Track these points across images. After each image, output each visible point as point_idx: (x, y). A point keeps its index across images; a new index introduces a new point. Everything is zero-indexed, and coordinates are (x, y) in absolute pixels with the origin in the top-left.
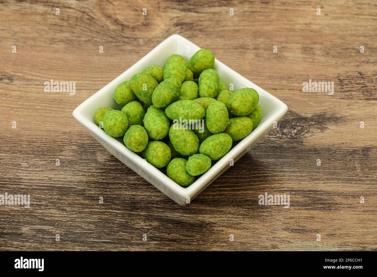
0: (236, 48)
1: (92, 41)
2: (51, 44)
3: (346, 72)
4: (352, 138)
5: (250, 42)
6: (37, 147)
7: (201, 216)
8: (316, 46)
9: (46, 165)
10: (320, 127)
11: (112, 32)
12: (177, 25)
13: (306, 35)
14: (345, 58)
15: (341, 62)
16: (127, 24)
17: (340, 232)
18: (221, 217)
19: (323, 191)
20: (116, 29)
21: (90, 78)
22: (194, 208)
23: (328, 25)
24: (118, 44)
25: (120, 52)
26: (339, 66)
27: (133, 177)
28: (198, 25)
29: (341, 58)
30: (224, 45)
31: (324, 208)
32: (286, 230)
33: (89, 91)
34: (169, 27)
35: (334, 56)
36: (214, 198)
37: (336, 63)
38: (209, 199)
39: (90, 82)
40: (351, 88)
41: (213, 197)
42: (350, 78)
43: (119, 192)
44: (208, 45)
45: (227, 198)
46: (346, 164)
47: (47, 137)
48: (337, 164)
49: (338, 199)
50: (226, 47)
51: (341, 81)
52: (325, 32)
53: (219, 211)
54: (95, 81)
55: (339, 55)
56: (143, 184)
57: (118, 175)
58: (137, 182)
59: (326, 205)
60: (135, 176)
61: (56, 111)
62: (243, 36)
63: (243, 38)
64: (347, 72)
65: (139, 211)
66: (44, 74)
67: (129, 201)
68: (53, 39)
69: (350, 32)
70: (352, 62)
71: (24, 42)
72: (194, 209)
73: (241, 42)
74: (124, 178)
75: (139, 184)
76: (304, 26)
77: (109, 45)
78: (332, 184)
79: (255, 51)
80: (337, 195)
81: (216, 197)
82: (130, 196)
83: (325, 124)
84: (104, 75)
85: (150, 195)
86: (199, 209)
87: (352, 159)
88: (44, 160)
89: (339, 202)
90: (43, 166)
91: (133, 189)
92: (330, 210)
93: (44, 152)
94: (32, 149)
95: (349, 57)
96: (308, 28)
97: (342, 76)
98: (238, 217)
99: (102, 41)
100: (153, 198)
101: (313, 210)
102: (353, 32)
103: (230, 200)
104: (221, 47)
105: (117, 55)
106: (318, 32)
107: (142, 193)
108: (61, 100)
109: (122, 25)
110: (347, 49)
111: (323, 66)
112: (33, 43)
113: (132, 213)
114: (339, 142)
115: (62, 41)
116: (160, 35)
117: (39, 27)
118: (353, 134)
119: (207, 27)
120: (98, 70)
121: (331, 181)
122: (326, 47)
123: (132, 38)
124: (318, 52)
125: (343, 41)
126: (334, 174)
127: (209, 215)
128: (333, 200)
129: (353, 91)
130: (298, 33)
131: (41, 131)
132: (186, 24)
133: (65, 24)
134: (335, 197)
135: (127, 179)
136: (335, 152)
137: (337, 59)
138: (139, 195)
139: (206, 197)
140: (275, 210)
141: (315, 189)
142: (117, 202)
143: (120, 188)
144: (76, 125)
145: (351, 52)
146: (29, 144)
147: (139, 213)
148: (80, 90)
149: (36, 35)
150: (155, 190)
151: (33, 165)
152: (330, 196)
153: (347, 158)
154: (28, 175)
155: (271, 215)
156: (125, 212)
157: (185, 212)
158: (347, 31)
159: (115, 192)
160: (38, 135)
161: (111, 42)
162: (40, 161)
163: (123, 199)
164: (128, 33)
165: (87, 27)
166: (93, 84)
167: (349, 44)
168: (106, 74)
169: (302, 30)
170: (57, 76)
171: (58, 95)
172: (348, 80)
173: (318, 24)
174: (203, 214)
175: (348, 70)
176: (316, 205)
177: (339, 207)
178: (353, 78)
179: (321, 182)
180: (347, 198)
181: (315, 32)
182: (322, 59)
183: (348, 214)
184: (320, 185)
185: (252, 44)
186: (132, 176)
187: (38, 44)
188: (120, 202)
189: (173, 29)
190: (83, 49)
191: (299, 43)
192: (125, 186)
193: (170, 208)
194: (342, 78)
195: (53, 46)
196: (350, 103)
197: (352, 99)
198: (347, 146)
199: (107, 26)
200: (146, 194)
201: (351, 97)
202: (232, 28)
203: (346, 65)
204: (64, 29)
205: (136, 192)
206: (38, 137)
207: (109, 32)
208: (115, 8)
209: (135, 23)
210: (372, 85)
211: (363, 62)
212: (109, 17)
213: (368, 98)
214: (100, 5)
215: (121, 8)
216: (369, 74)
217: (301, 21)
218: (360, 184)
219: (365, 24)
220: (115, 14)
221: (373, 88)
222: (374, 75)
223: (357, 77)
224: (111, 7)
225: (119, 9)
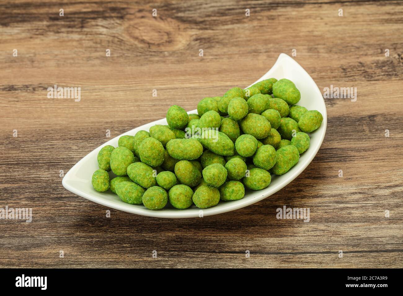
0: (250, 53)
1: (124, 56)
2: (88, 61)
4: (358, 109)
5: (260, 47)
6: (84, 134)
8: (319, 46)
9: (93, 146)
10: (330, 103)
11: (140, 49)
12: (196, 40)
13: (310, 39)
14: (346, 53)
15: (343, 56)
16: (153, 42)
17: (356, 176)
19: (338, 148)
20: (144, 46)
21: (124, 82)
23: (329, 31)
24: (146, 57)
25: (149, 63)
26: (341, 59)
28: (214, 39)
29: (342, 54)
30: (239, 51)
31: (341, 161)
32: (308, 178)
33: (125, 91)
34: (189, 42)
35: (336, 52)
37: (339, 57)
39: (125, 85)
40: (353, 74)
44: (225, 52)
46: (356, 128)
47: (93, 127)
48: (348, 128)
49: (352, 153)
50: (241, 52)
51: (344, 69)
52: (326, 36)
54: (129, 84)
55: (341, 52)
59: (342, 158)
61: (98, 108)
62: (255, 44)
63: (255, 45)
64: (349, 63)
66: (84, 82)
68: (90, 57)
69: (348, 35)
70: (352, 56)
71: (65, 61)
73: (253, 48)
76: (308, 33)
77: (139, 58)
78: (345, 143)
79: (267, 54)
80: (350, 150)
83: (334, 101)
87: (360, 124)
88: (92, 143)
89: (352, 155)
90: (91, 147)
92: (345, 161)
93: (91, 137)
94: (79, 136)
95: (349, 52)
96: (311, 34)
97: (344, 66)
99: (132, 56)
101: (331, 162)
102: (351, 35)
104: (237, 53)
105: (146, 65)
106: (320, 37)
108: (101, 100)
109: (148, 43)
110: (347, 46)
111: (327, 60)
112: (72, 61)
114: (347, 113)
115: (97, 58)
116: (183, 48)
117: (76, 49)
119: (223, 39)
120: (131, 76)
121: (344, 141)
122: (329, 47)
123: (158, 51)
124: (322, 51)
125: (343, 41)
126: (346, 135)
128: (348, 154)
129: (355, 76)
130: (303, 39)
131: (86, 123)
132: (204, 39)
133: (99, 46)
134: (349, 152)
136: (345, 120)
137: (339, 54)
141: (331, 147)
144: (116, 117)
145: (351, 49)
146: (77, 133)
148: (117, 91)
149: (74, 55)
151: (82, 147)
152: (344, 151)
153: (356, 124)
154: (78, 154)
158: (345, 34)
160: (84, 126)
161: (140, 56)
162: (88, 144)
164: (154, 49)
165: (118, 46)
166: (127, 87)
167: (348, 43)
168: (138, 78)
169: (307, 36)
170: (95, 83)
171: (99, 96)
172: (350, 69)
173: (320, 31)
175: (349, 61)
176: (333, 158)
177: (353, 158)
178: (354, 67)
179: (335, 142)
180: (359, 152)
181: (317, 37)
182: (326, 55)
183: (362, 163)
184: (334, 144)
185: (264, 49)
187: (77, 61)
189: (193, 43)
190: (116, 63)
191: (305, 45)
194: (344, 67)
195: (90, 62)
196: (354, 84)
197: (355, 81)
198: (355, 115)
199: (136, 45)
201: (354, 80)
202: (245, 39)
203: (347, 58)
204: (98, 49)
206: (84, 127)
207: (138, 49)
208: (141, 31)
209: (160, 41)
210: (372, 70)
211: (362, 55)
212: (136, 38)
213: (369, 79)
214: (128, 31)
215: (146, 31)
216: (368, 63)
217: (304, 29)
218: (369, 141)
219: (360, 28)
220: (142, 36)
221: (373, 73)
222: (373, 64)
223: (358, 66)
224: (137, 31)
225: (145, 32)
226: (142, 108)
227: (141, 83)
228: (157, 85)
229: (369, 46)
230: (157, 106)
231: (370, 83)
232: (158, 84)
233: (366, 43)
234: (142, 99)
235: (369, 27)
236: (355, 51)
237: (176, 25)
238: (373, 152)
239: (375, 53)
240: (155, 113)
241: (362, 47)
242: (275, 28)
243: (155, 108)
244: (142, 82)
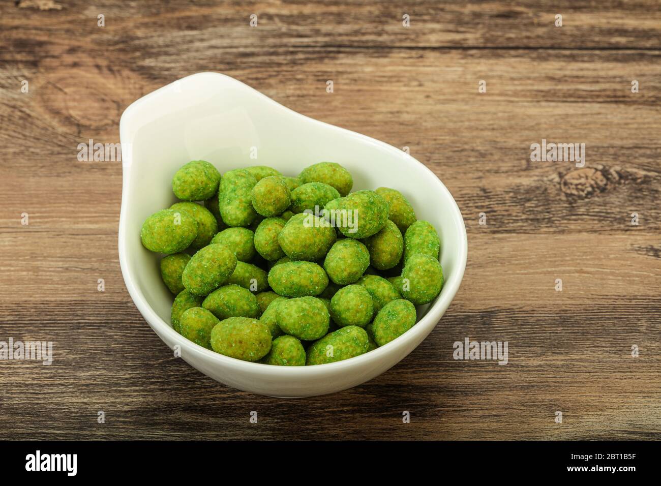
1: (27, 153)
3: (458, 189)
4: (463, 296)
7: (199, 434)
11: (60, 138)
13: (391, 131)
14: (458, 166)
15: (451, 172)
16: (87, 123)
18: (234, 435)
19: (412, 386)
20: (68, 131)
22: (188, 420)
23: (430, 113)
25: (73, 170)
26: (447, 179)
27: (85, 374)
29: (451, 166)
35: (440, 163)
36: (224, 404)
38: (214, 405)
41: (222, 402)
42: (466, 199)
43: (60, 399)
45: (246, 402)
52: (424, 124)
53: (231, 425)
55: (448, 162)
56: (101, 384)
57: (61, 371)
58: (91, 382)
59: (417, 408)
60: (88, 371)
65: (94, 429)
67: (77, 413)
69: (467, 124)
70: (470, 173)
72: (189, 422)
74: (70, 376)
75: (95, 384)
76: (390, 115)
77: (55, 158)
78: (428, 374)
80: (436, 391)
81: (226, 402)
82: (78, 405)
84: (46, 208)
85: (113, 402)
86: (197, 422)
87: (463, 330)
89: (439, 402)
91: (84, 392)
95: (465, 165)
96: (396, 119)
98: (264, 433)
99: (43, 152)
100: (118, 406)
102: (472, 124)
103: (251, 406)
105: (67, 174)
106: (412, 125)
107: (99, 399)
109: (78, 125)
110: (463, 150)
113: (81, 432)
118: (465, 289)
120: (35, 200)
121: (426, 369)
122: (426, 149)
125: (456, 138)
126: (432, 356)
127: (214, 431)
128: (430, 400)
129: (469, 219)
130: (378, 128)
134: (433, 394)
135: (75, 377)
137: (444, 167)
138: (95, 403)
139: (209, 403)
140: (328, 419)
141: (398, 383)
142: (57, 415)
143: (62, 393)
145: (469, 156)
147: (93, 433)
150: (122, 394)
152: (423, 392)
153: (454, 330)
155: (322, 428)
156: (69, 431)
157: (173, 429)
158: (462, 121)
159: (54, 399)
161: (59, 153)
163: (66, 410)
164: (87, 138)
165: (20, 130)
167: (466, 143)
168: (48, 205)
169: (386, 123)
172: (462, 202)
173: (414, 113)
174: (204, 431)
175: (462, 186)
177: (439, 410)
179: (409, 370)
180: (453, 395)
181: (407, 125)
183: (455, 423)
184: (407, 376)
186: (83, 371)
188: (61, 415)
190: (10, 167)
192: (71, 390)
193: (147, 422)
198: (455, 310)
199: (54, 128)
200: (107, 400)
203: (459, 177)
205: (90, 397)
207: (56, 138)
208: (68, 97)
209: (101, 120)
210: (504, 208)
211: (488, 171)
212: (56, 113)
213: (496, 229)
214: (42, 95)
215: (77, 97)
216: (499, 190)
217: (383, 108)
218: (476, 371)
219: (493, 109)
220: (67, 108)
221: (505, 213)
222: (507, 192)
223: (478, 196)
224: (60, 96)
225: (74, 100)
226: (44, 273)
227: (52, 217)
228: (83, 222)
229: (505, 150)
230: (71, 271)
231: (494, 238)
232: (85, 219)
233: (499, 145)
234: (45, 255)
235: (510, 108)
236: (477, 162)
237: (137, 86)
238: (479, 397)
239: (515, 169)
240: (67, 287)
241: (492, 154)
242: (327, 102)
243: (66, 275)
244: (53, 214)
